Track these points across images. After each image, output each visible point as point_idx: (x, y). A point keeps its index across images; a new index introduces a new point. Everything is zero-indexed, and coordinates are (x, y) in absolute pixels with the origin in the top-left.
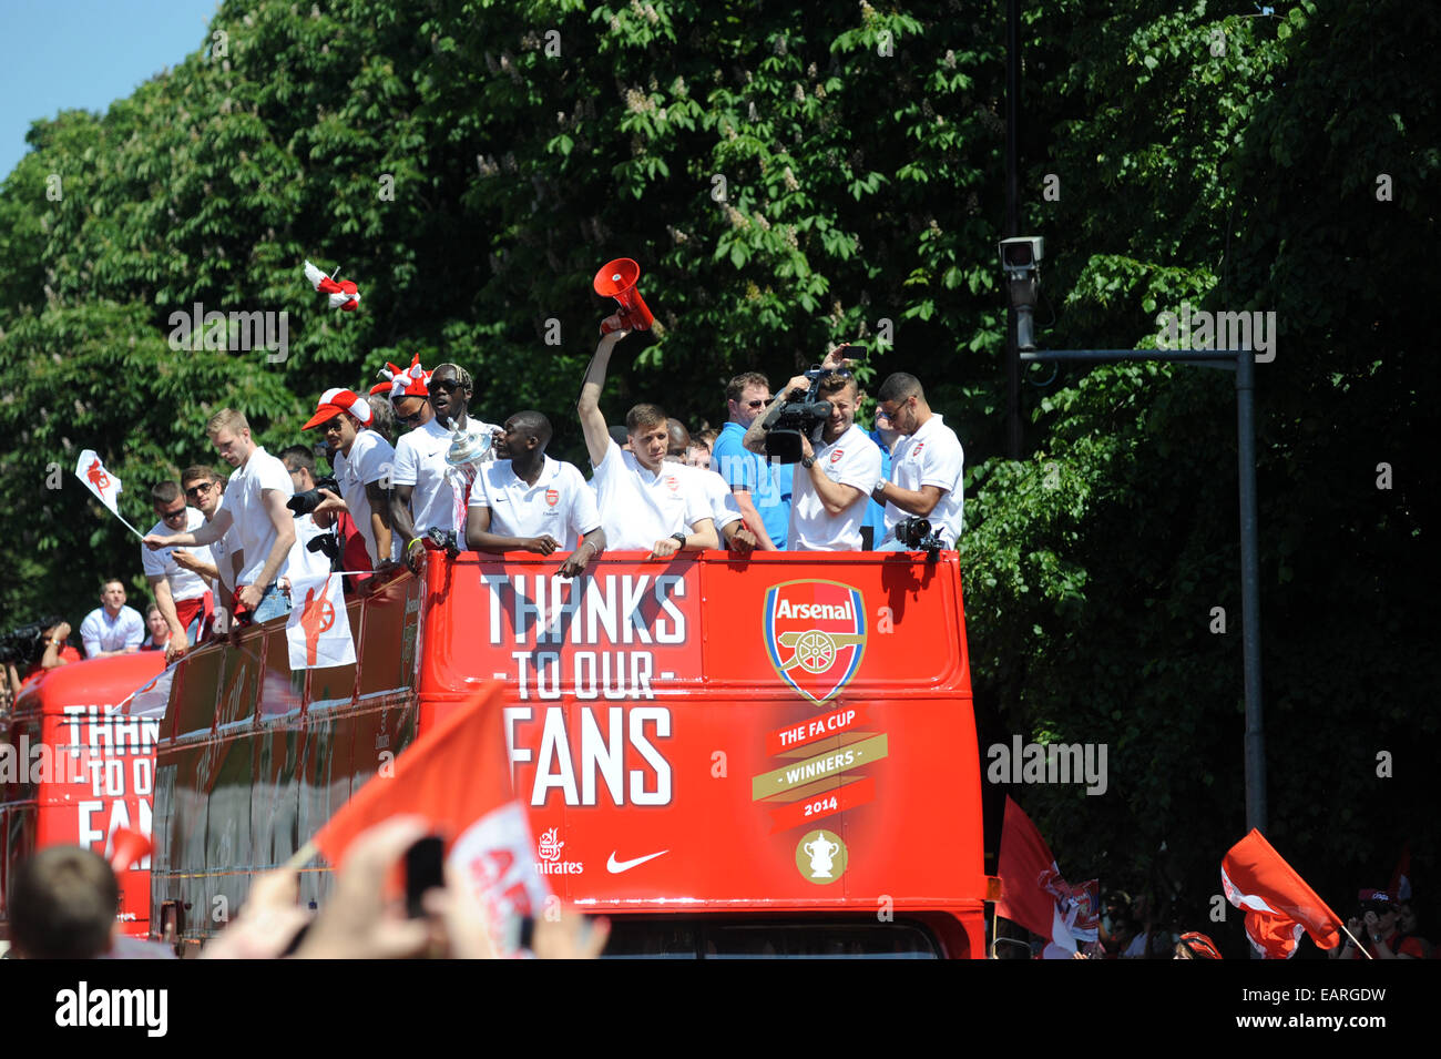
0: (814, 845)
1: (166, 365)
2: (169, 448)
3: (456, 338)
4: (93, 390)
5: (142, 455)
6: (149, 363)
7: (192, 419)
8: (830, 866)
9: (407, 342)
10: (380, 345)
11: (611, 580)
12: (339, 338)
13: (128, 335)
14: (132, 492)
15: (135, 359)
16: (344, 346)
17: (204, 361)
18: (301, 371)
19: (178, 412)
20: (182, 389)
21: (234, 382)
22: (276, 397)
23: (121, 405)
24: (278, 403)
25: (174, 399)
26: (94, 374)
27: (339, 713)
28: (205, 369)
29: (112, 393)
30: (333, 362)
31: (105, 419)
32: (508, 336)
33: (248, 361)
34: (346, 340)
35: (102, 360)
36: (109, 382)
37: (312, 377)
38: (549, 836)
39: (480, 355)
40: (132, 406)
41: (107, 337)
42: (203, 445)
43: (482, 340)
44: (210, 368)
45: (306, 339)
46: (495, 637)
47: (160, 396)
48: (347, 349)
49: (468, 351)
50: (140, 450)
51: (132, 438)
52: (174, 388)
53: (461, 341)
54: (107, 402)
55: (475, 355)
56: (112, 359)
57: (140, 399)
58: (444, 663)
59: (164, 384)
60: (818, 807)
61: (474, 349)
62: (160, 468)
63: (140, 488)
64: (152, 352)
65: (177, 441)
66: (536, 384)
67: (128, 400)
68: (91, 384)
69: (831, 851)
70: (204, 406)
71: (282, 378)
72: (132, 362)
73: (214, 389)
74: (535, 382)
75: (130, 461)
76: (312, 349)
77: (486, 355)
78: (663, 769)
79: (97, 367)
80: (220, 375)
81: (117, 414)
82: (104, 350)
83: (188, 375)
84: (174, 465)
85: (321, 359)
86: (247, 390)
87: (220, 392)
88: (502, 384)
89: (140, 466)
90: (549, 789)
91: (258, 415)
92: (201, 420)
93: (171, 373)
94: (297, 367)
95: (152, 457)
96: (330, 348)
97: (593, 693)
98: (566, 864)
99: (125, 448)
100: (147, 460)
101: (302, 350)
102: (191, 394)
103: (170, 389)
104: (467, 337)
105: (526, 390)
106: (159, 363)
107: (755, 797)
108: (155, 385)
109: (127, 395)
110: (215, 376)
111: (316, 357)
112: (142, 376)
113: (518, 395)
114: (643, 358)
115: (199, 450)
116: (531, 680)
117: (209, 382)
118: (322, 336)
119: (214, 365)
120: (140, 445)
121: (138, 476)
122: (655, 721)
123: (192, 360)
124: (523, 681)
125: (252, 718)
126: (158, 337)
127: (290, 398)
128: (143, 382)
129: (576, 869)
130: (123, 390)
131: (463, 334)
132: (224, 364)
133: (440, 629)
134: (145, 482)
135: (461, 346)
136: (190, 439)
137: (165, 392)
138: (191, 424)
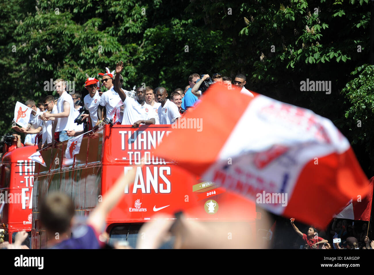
0: (209, 204)
1: (77, 34)
2: (78, 62)
3: (175, 25)
4: (53, 42)
5: (70, 64)
6: (71, 33)
7: (86, 52)
8: (214, 209)
9: (159, 26)
10: (150, 27)
11: (154, 132)
12: (136, 24)
13: (64, 24)
14: (66, 77)
15: (67, 32)
16: (137, 27)
17: (90, 32)
18: (123, 36)
19: (82, 50)
20: (83, 42)
21: (100, 40)
22: (114, 45)
23: (62, 47)
24: (115, 47)
25: (80, 45)
26: (53, 37)
27: (83, 167)
28: (90, 35)
29: (59, 43)
30: (134, 33)
31: (57, 52)
32: (193, 24)
33: (105, 33)
34: (138, 25)
35: (56, 32)
36: (58, 39)
37: (127, 38)
38: (137, 201)
39: (183, 31)
40: (66, 48)
41: (57, 24)
42: (90, 61)
43: (184, 25)
44: (92, 35)
45: (125, 25)
46: (123, 148)
47: (76, 44)
48: (138, 29)
49: (179, 29)
50: (69, 63)
51: (66, 59)
52: (80, 42)
53: (177, 26)
54: (57, 46)
55: (182, 30)
56: (59, 32)
57: (69, 45)
58: (109, 155)
59: (77, 40)
60: (210, 194)
61: (181, 29)
62: (76, 69)
63: (69, 76)
64: (72, 29)
65: (81, 60)
66: (203, 40)
67: (65, 46)
68: (52, 40)
69: (214, 205)
70: (90, 48)
71: (117, 38)
72: (66, 33)
73: (94, 42)
74: (202, 40)
75: (65, 66)
76: (127, 29)
77: (185, 31)
78: (168, 184)
79: (54, 34)
80: (96, 37)
81: (61, 50)
82: (56, 28)
83: (84, 37)
84: (81, 68)
85: (130, 32)
86: (105, 43)
87: (96, 43)
88: (191, 41)
89: (69, 68)
90: (138, 189)
91: (108, 51)
92: (89, 53)
93: (79, 36)
94: (121, 35)
95: (73, 65)
96: (133, 28)
97: (150, 163)
98: (142, 209)
99: (64, 62)
100: (71, 66)
101: (123, 29)
102: (86, 44)
103: (79, 42)
104: (179, 24)
105: (199, 43)
106: (75, 33)
107: (194, 191)
108: (74, 41)
109: (64, 44)
110: (94, 38)
111: (128, 31)
112: (69, 37)
113: (196, 44)
114: (242, 32)
115: (89, 63)
116: (133, 159)
117: (92, 40)
118: (130, 24)
119: (94, 34)
120: (69, 61)
121: (68, 71)
122: (166, 170)
123: (86, 32)
124: (130, 160)
125: (60, 168)
126: (75, 24)
127: (119, 45)
128: (70, 40)
129: (145, 210)
130: (63, 42)
131: (178, 23)
132: (97, 34)
133: (108, 146)
134: (71, 73)
135: (177, 27)
136: (86, 59)
137: (77, 43)
138: (86, 54)
